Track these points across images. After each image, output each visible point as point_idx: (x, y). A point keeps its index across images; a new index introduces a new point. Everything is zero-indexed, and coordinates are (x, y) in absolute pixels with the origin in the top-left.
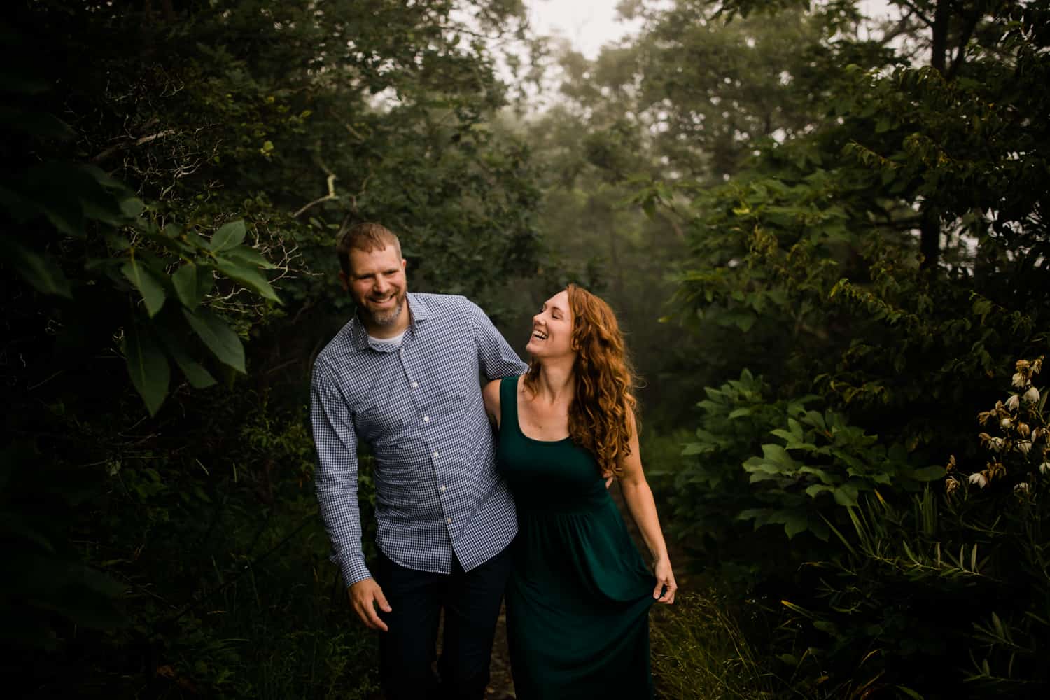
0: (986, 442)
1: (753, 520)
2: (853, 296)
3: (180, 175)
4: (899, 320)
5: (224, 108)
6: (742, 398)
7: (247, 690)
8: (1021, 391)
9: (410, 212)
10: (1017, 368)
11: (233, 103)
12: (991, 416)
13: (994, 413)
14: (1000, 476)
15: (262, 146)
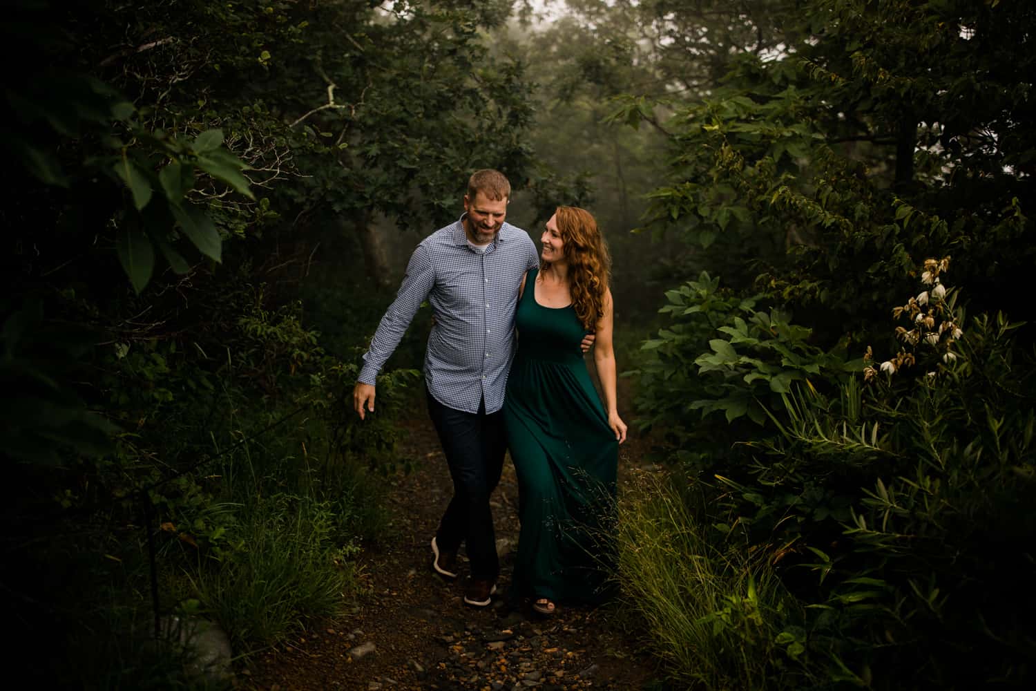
0: (902, 335)
1: (700, 410)
2: (792, 202)
3: (175, 81)
4: (833, 224)
5: (224, 18)
6: (699, 296)
7: (240, 545)
8: (930, 288)
9: (406, 123)
10: (926, 267)
11: (233, 13)
12: (904, 311)
13: (907, 308)
14: (909, 365)
15: (259, 55)
